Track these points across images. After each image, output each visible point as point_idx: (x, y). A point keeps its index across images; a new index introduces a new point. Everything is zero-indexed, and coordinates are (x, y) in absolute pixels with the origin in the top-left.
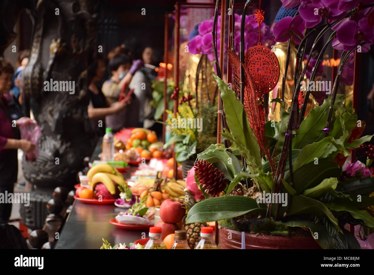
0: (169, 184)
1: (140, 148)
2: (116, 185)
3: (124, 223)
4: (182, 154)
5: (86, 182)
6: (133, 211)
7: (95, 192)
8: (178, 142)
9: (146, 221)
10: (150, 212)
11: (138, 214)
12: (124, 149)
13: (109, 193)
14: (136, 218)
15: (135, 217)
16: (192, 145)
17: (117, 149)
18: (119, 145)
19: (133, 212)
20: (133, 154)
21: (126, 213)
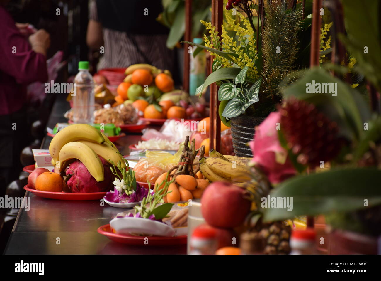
0: (210, 160)
1: (142, 100)
2: (106, 165)
3: (126, 232)
4: (232, 104)
5: (48, 161)
6: (144, 209)
7: (65, 178)
8: (224, 82)
9: (167, 229)
10: (175, 213)
11: (154, 216)
12: (113, 103)
13: (92, 178)
14: (148, 223)
15: (148, 220)
16: (252, 88)
17: (100, 102)
18: (102, 95)
19: (143, 213)
20: (130, 111)
21: (129, 214)
